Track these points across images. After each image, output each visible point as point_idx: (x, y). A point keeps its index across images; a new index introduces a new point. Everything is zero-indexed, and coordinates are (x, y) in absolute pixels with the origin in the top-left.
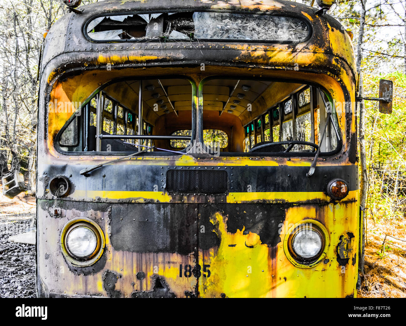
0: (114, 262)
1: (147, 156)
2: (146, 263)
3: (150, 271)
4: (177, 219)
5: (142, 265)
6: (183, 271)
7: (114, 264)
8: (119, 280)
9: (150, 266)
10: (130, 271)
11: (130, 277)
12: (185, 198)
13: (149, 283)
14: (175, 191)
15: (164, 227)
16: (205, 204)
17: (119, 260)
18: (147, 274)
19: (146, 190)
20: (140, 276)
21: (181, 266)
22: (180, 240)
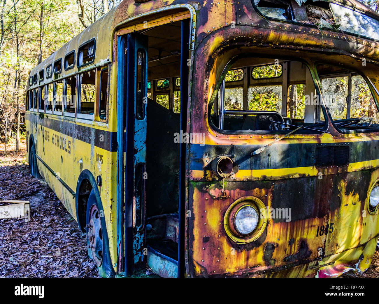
0: (273, 234)
1: (297, 135)
2: (297, 229)
3: (298, 236)
4: (320, 189)
5: (293, 232)
6: (319, 231)
7: (273, 235)
8: (276, 249)
9: (299, 232)
10: (284, 239)
11: (284, 245)
12: (326, 170)
13: (296, 246)
14: (320, 165)
15: (311, 197)
16: (336, 174)
17: (277, 231)
18: (296, 239)
19: (301, 165)
20: (292, 242)
21: (318, 227)
22: (320, 206)
